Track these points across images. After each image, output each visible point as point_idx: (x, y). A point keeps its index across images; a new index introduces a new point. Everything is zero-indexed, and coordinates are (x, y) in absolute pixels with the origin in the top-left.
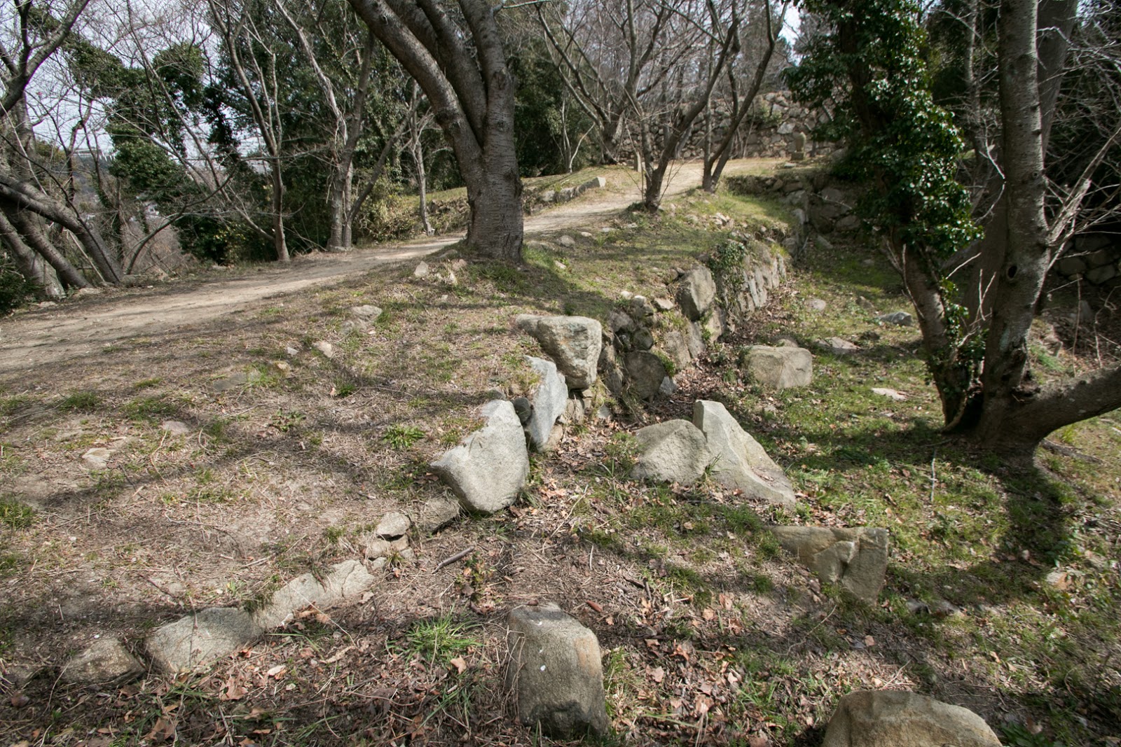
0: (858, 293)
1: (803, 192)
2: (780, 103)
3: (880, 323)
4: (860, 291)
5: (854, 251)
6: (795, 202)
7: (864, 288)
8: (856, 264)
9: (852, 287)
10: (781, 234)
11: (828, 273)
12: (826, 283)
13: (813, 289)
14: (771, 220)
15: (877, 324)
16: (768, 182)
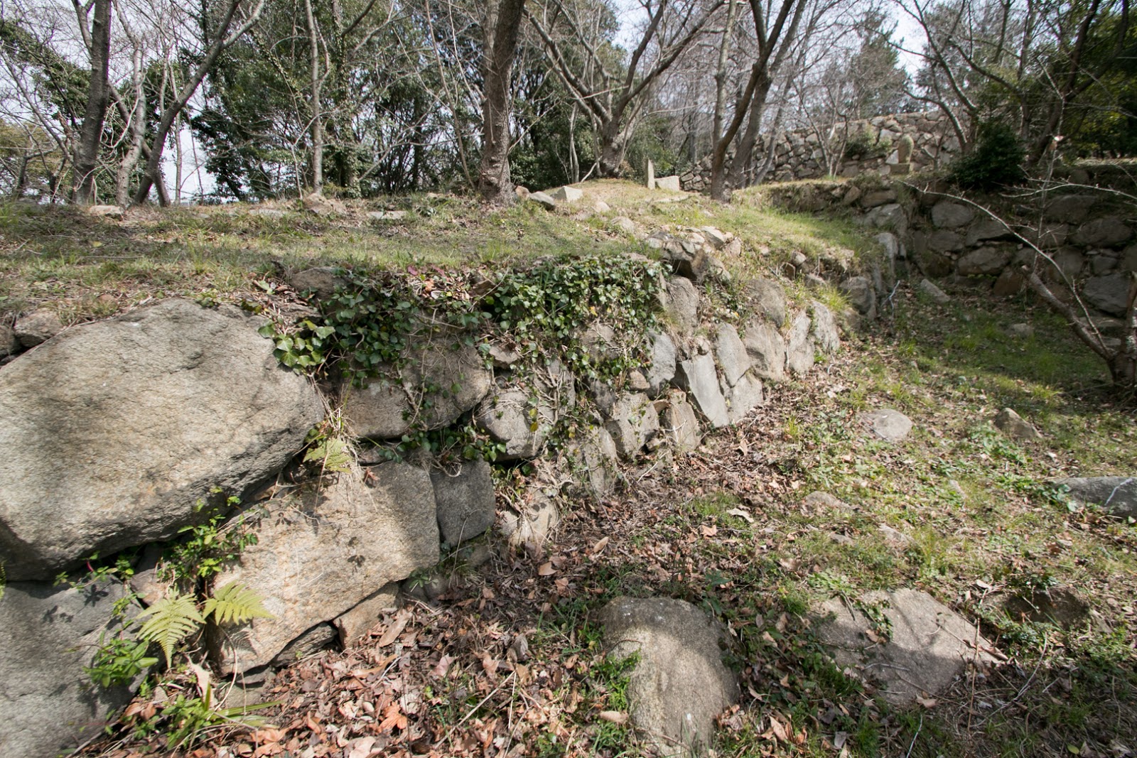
0: (1005, 398)
1: (896, 206)
2: (890, 128)
3: (1072, 505)
4: (1005, 392)
5: (991, 307)
6: (881, 222)
7: (1012, 384)
8: (998, 331)
9: (986, 379)
10: (839, 269)
11: (931, 346)
12: (924, 368)
13: (890, 382)
14: (821, 244)
15: (1062, 507)
16: (836, 192)
